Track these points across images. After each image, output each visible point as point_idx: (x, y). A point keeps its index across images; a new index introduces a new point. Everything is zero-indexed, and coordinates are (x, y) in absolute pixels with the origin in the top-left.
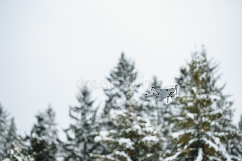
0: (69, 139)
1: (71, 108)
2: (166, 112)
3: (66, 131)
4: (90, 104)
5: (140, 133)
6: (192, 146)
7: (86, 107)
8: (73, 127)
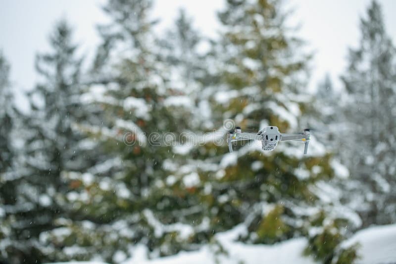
0: (34, 108)
1: (38, 57)
2: (199, 68)
3: (29, 94)
4: (70, 51)
5: (161, 91)
6: (250, 117)
7: (65, 56)
8: (40, 89)
